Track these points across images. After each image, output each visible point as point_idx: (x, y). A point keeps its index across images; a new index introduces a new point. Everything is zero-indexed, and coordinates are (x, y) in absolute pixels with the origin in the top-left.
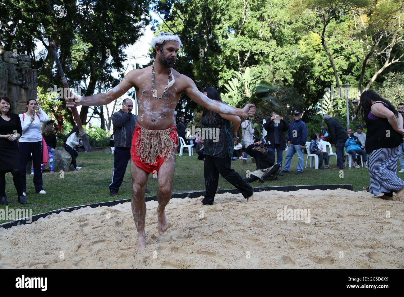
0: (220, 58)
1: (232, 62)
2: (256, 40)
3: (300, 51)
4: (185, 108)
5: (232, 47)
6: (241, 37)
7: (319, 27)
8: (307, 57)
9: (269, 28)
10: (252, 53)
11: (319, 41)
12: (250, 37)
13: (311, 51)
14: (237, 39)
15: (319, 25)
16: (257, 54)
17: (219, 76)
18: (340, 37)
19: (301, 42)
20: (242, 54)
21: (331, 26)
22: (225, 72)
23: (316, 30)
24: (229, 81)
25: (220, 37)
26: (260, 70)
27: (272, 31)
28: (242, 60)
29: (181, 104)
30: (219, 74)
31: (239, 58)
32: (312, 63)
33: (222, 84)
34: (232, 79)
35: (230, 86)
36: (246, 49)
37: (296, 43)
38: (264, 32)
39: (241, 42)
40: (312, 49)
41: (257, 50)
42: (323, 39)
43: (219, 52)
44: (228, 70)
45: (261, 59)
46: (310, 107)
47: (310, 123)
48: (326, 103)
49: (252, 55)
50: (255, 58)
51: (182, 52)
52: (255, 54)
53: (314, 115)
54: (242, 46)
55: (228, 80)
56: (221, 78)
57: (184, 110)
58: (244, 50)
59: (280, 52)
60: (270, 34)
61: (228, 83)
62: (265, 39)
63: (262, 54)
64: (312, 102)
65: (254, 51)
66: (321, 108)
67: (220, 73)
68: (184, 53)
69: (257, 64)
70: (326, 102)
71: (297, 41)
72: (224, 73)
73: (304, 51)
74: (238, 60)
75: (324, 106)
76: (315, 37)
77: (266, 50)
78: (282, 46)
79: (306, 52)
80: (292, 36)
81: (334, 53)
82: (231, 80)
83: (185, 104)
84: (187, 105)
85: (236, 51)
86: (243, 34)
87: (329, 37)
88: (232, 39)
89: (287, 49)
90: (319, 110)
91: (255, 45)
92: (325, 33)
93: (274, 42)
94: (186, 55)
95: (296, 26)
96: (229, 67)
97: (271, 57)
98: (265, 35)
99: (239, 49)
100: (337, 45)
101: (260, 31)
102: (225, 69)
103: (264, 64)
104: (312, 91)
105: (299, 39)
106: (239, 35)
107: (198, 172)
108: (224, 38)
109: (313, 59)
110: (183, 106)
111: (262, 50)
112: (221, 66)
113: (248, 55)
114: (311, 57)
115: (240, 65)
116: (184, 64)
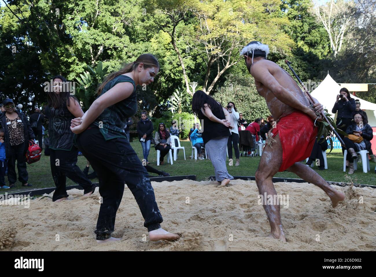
0: (71, 50)
1: (84, 55)
2: (109, 35)
3: (152, 48)
4: (31, 101)
5: (85, 40)
6: (94, 30)
7: (169, 27)
8: (159, 54)
9: (123, 24)
10: (105, 47)
11: (169, 40)
12: (104, 31)
13: (162, 49)
14: (89, 32)
15: (169, 25)
16: (110, 48)
17: (71, 69)
18: (187, 38)
19: (152, 40)
20: (95, 47)
21: (180, 27)
22: (77, 65)
23: (166, 29)
24: (81, 75)
25: (72, 28)
26: (113, 64)
27: (126, 27)
28: (95, 54)
29: (28, 97)
30: (70, 67)
31: (91, 52)
32: (163, 61)
33: (73, 78)
34: (85, 72)
35: (82, 79)
36: (99, 43)
37: (148, 40)
38: (118, 27)
39: (94, 36)
40: (163, 47)
41: (110, 45)
42: (173, 39)
43: (71, 43)
44: (80, 63)
45: (115, 54)
46: (162, 103)
47: (161, 118)
48: (176, 100)
49: (105, 49)
50: (108, 53)
51: (28, 41)
52: (109, 49)
53: (165, 111)
54: (95, 39)
55: (80, 73)
56: (72, 71)
57: (31, 104)
58: (97, 44)
59: (133, 48)
60: (124, 30)
61: (80, 77)
62: (118, 35)
63: (115, 49)
64: (163, 98)
65: (107, 46)
66: (171, 104)
67: (72, 66)
68: (30, 42)
69: (110, 59)
70: (176, 98)
71: (149, 39)
72: (75, 66)
73: (156, 48)
74: (90, 53)
75: (174, 102)
76: (165, 37)
77: (119, 45)
78: (135, 42)
79: (157, 50)
80: (144, 34)
81: (183, 53)
82: (83, 73)
83: (32, 97)
84: (34, 98)
85: (89, 44)
86: (96, 27)
87: (178, 37)
88: (85, 32)
89: (140, 45)
90: (170, 106)
91: (108, 39)
92: (175, 33)
93: (127, 38)
94: (34, 45)
95: (148, 25)
96: (81, 60)
97: (124, 53)
98: (118, 30)
99: (92, 42)
100: (185, 45)
101: (113, 26)
102: (77, 61)
103: (117, 59)
104: (163, 88)
105: (151, 37)
106: (92, 28)
107: (44, 168)
108: (76, 30)
109: (164, 57)
110: (30, 99)
111: (115, 45)
112: (73, 58)
113: (101, 48)
114: (162, 54)
115: (93, 59)
116: (31, 53)
